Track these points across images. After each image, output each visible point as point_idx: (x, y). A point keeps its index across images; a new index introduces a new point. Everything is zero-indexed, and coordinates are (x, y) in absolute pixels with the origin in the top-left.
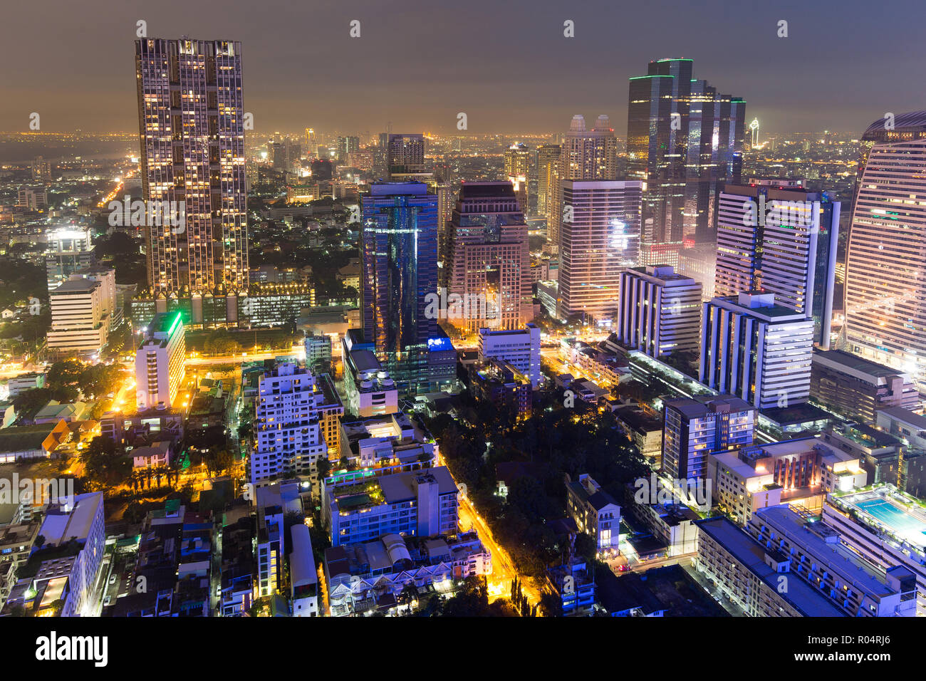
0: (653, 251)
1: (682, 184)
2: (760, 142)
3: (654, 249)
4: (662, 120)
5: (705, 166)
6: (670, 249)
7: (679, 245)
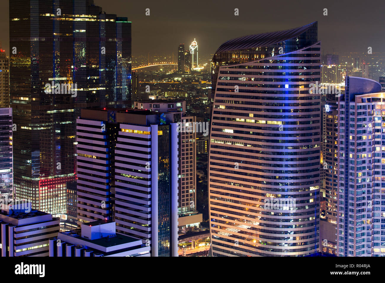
0: (42, 186)
1: (69, 110)
2: (201, 63)
3: (44, 183)
4: (44, 40)
5: (94, 90)
6: (60, 183)
7: (70, 178)
